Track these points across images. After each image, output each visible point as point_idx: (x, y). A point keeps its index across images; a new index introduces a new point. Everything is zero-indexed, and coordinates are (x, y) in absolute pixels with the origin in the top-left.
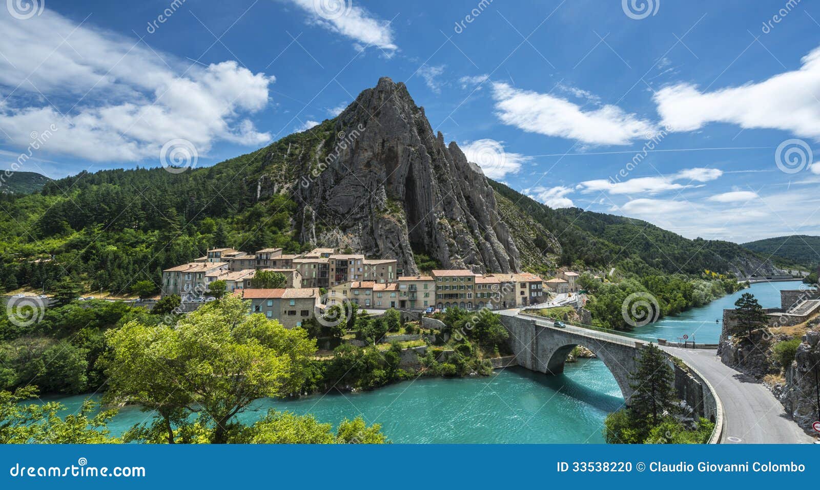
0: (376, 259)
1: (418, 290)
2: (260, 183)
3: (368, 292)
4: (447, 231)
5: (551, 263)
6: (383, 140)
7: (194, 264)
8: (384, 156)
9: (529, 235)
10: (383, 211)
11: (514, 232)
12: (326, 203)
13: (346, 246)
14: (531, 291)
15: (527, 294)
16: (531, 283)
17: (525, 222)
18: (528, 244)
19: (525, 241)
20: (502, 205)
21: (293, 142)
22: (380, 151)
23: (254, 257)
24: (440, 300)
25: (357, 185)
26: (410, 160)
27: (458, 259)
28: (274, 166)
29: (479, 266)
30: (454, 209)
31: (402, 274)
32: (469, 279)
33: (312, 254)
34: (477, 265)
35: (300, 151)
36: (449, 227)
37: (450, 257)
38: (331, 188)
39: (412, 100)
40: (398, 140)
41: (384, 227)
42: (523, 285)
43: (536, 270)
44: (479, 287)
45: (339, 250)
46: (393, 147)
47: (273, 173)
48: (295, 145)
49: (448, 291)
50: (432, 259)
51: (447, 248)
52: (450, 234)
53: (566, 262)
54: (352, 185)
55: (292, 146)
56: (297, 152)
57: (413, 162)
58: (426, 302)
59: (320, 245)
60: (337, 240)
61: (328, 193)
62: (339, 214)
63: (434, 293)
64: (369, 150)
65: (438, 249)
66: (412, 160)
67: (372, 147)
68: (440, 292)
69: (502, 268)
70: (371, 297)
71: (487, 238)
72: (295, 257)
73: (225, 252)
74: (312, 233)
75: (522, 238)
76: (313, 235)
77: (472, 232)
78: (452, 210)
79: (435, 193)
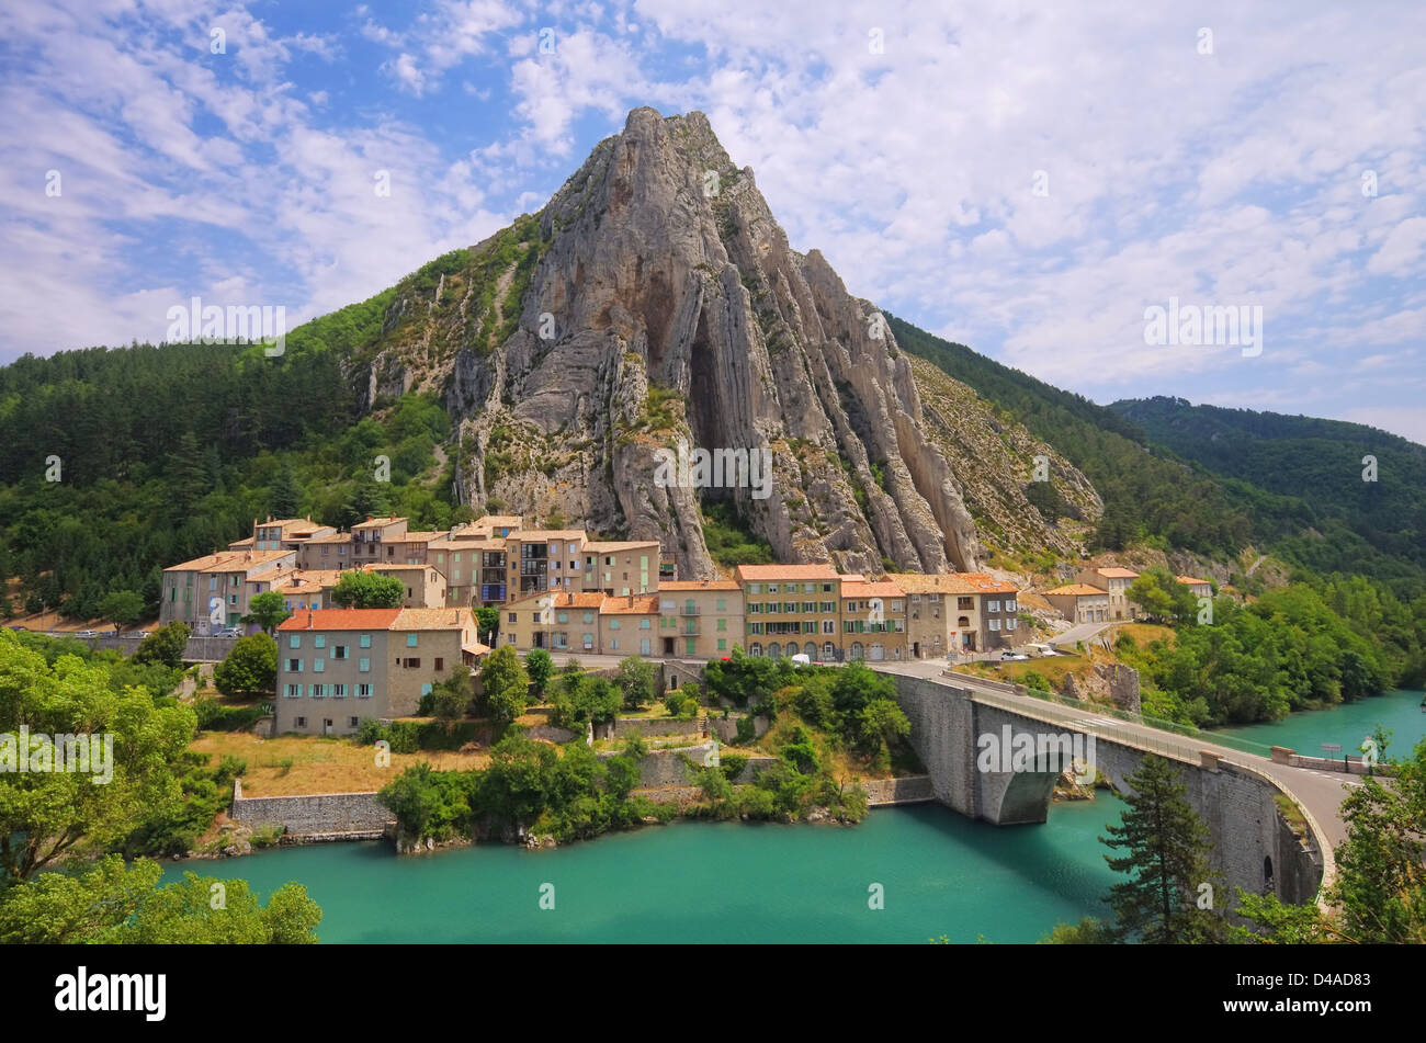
0: (616, 539)
1: (702, 613)
2: (374, 369)
3: (588, 617)
4: (785, 470)
5: (1069, 544)
6: (639, 257)
7: (224, 555)
8: (641, 296)
9: (1015, 472)
10: (636, 427)
11: (972, 468)
12: (511, 411)
13: (554, 509)
14: (986, 616)
15: (975, 625)
16: (986, 597)
17: (1005, 442)
18: (1010, 497)
19: (1001, 489)
20: (945, 401)
21: (448, 272)
22: (632, 285)
23: (347, 537)
24: (754, 638)
25: (579, 368)
26: (701, 302)
27: (810, 537)
28: (407, 330)
29: (861, 554)
30: (806, 417)
31: (672, 574)
32: (827, 588)
33: (473, 530)
34: (857, 552)
35: (465, 293)
36: (793, 459)
37: (792, 532)
38: (523, 375)
39: (724, 154)
40: (673, 255)
41: (635, 465)
42: (965, 602)
43: (1024, 562)
44: (852, 607)
45: (534, 520)
46: (661, 273)
47: (404, 345)
48: (455, 279)
49: (775, 617)
50: (752, 539)
51: (786, 512)
52: (794, 476)
53: (1111, 540)
54: (569, 367)
55: (447, 281)
56: (458, 293)
57: (708, 306)
58: (721, 641)
59: (493, 509)
60: (532, 496)
61: (516, 387)
62: (538, 435)
63: (740, 620)
64: (607, 283)
65: (766, 514)
66: (705, 301)
67: (613, 276)
68: (756, 618)
69: (922, 560)
70: (594, 628)
71: (888, 487)
72: (436, 536)
73: (291, 527)
74: (477, 481)
75: (993, 481)
76: (478, 486)
77: (851, 468)
78: (801, 419)
79: (758, 380)
